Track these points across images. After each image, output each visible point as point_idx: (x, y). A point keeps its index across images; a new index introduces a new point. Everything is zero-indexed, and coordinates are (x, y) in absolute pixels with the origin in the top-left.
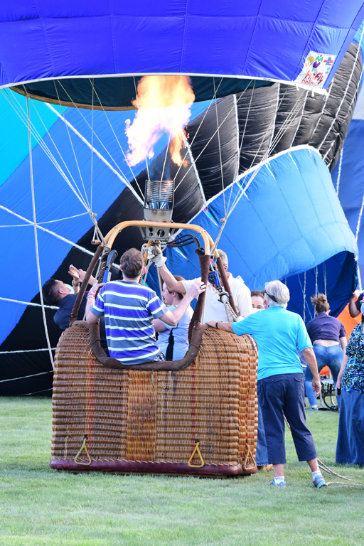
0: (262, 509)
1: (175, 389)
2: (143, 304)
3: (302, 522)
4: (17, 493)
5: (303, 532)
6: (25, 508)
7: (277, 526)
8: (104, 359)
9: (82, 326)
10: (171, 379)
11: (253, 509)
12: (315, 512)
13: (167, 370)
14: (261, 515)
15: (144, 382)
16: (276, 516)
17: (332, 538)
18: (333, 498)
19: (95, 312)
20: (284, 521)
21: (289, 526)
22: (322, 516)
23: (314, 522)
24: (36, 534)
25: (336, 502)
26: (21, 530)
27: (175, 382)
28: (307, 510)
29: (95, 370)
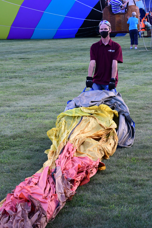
0: (127, 56)
1: (124, 18)
2: (118, 4)
3: (134, 58)
4: (81, 55)
5: (134, 60)
6: (82, 58)
7: (130, 59)
8: (111, 13)
9: (107, 7)
10: (123, 16)
11: (125, 56)
12: (137, 56)
13: (123, 14)
14: (127, 57)
15: (119, 17)
16: (129, 57)
17: (140, 61)
18: (140, 53)
19: (110, 4)
20: (131, 58)
21: (132, 59)
22: (138, 57)
23: (136, 58)
24: (84, 62)
25: (141, 54)
26: (81, 62)
27: (124, 16)
28: (135, 56)
29: (110, 15)
